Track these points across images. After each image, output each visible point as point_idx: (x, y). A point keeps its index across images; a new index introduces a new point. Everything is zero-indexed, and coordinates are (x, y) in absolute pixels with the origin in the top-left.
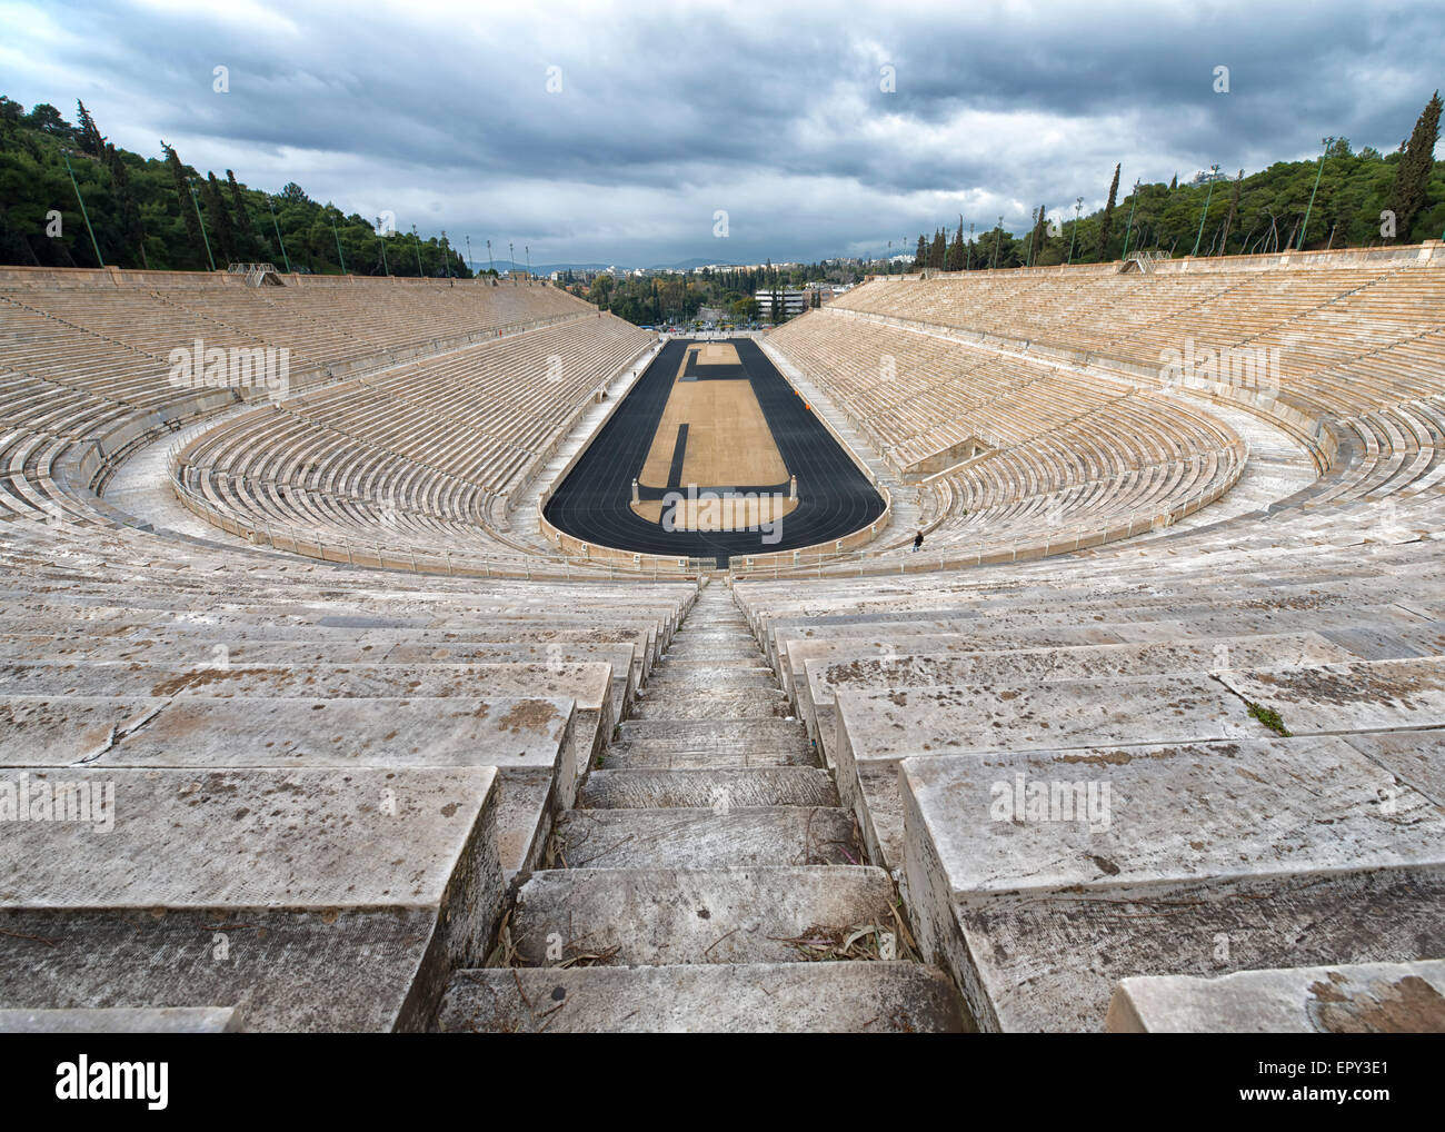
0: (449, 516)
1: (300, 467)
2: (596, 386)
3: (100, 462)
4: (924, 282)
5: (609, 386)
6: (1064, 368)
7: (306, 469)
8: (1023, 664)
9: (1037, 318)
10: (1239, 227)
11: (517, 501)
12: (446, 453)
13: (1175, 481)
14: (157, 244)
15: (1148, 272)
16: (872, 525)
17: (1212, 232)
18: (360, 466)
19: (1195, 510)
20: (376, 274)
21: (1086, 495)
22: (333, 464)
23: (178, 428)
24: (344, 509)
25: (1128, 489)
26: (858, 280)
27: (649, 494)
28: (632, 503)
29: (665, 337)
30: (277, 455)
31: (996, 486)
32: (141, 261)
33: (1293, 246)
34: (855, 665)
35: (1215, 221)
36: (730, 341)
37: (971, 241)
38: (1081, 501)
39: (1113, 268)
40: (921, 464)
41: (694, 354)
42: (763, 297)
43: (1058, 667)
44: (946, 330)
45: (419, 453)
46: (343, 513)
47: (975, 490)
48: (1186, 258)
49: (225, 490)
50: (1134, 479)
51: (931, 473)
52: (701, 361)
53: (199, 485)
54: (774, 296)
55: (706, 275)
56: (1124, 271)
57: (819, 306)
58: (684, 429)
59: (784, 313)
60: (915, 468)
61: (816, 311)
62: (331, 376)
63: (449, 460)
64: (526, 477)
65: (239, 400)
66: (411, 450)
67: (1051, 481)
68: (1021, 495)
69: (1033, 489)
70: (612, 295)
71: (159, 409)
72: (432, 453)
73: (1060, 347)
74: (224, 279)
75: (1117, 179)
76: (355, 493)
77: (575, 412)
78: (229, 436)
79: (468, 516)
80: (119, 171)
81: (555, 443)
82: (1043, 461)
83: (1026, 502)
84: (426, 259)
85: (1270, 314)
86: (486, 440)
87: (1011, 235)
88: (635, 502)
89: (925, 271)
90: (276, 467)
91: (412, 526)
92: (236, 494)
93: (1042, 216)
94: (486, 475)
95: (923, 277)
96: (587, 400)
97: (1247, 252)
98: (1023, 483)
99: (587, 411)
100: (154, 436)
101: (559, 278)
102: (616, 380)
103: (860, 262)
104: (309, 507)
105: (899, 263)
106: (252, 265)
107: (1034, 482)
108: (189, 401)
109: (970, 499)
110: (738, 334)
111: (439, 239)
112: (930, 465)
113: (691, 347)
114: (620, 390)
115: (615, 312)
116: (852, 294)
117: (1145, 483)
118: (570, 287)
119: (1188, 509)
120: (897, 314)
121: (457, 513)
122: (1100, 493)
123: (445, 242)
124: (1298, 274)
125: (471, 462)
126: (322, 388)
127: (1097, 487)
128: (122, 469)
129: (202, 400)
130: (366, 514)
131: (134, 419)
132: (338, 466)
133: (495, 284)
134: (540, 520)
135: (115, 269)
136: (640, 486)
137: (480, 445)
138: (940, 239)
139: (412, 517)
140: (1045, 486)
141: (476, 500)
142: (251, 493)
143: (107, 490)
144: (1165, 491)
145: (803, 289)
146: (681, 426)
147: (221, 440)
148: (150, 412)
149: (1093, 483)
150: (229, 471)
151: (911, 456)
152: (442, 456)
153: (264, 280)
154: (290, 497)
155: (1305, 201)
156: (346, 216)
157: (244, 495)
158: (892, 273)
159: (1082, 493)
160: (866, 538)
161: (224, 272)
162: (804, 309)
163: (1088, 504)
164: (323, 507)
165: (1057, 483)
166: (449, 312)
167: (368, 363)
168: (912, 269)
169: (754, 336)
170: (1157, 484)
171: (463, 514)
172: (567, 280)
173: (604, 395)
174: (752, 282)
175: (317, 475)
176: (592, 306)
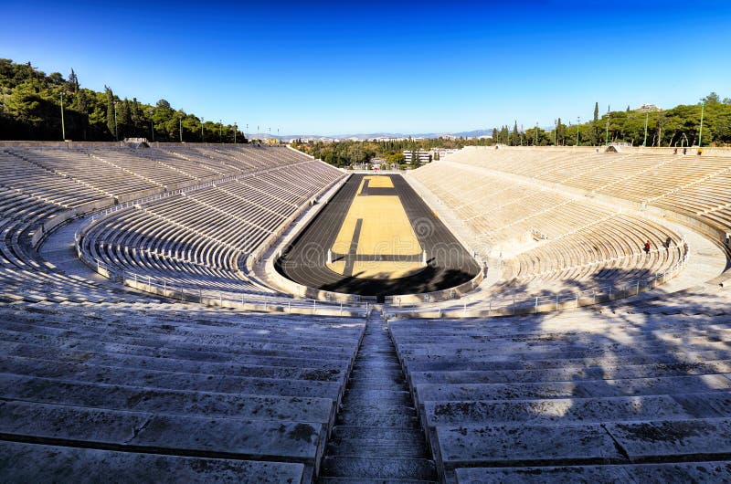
2: (310, 197)
5: (318, 198)
15: (621, 152)
16: (473, 280)
18: (174, 238)
20: (198, 142)
23: (83, 217)
26: (461, 147)
27: (337, 257)
28: (327, 262)
29: (350, 172)
30: (131, 232)
33: (697, 144)
36: (387, 175)
37: (522, 132)
41: (367, 181)
42: (407, 154)
45: (208, 232)
48: (640, 146)
52: (371, 185)
54: (413, 153)
55: (375, 142)
56: (609, 150)
57: (438, 159)
58: (360, 222)
59: (419, 162)
61: (437, 162)
66: (203, 230)
70: (322, 150)
75: (596, 107)
77: (298, 211)
84: (224, 134)
85: (689, 177)
87: (543, 131)
88: (329, 262)
90: (129, 239)
92: (107, 253)
93: (559, 123)
96: (304, 205)
97: (672, 145)
99: (304, 211)
100: (70, 221)
101: (294, 142)
102: (322, 194)
103: (461, 138)
104: (144, 261)
105: (483, 140)
106: (136, 139)
108: (91, 204)
110: (393, 172)
111: (233, 125)
113: (365, 178)
115: (323, 160)
116: (456, 154)
118: (299, 147)
120: (483, 165)
123: (236, 127)
126: (161, 198)
129: (98, 203)
132: (162, 238)
133: (259, 146)
134: (272, 269)
135: (70, 141)
136: (333, 254)
138: (505, 131)
145: (429, 150)
146: (358, 220)
153: (140, 145)
154: (134, 255)
155: (698, 124)
156: (188, 115)
157: (111, 253)
158: (479, 145)
160: (469, 287)
161: (122, 142)
162: (430, 160)
164: (152, 261)
167: (186, 185)
168: (490, 143)
169: (402, 173)
172: (298, 143)
173: (315, 202)
174: (401, 146)
175: (151, 243)
176: (311, 156)
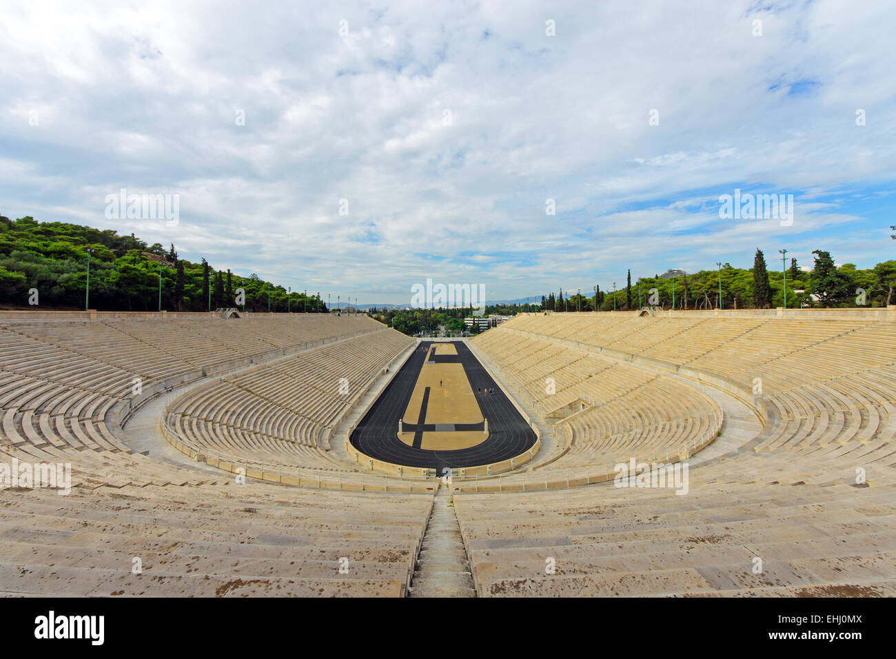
0: (299, 441)
1: (227, 412)
2: (383, 365)
3: (128, 410)
4: (546, 316)
5: (390, 366)
6: (622, 363)
7: (229, 414)
8: (572, 584)
9: (604, 336)
10: (690, 297)
11: (336, 432)
12: (303, 403)
13: (688, 429)
14: (187, 300)
15: (653, 316)
16: (530, 450)
17: (679, 299)
18: (257, 411)
19: (701, 449)
20: (284, 312)
21: (644, 435)
22: (243, 410)
23: (171, 390)
24: (245, 438)
25: (666, 432)
26: (514, 314)
27: (407, 428)
28: (398, 433)
29: (419, 340)
30: (216, 406)
31: (595, 428)
32: (178, 307)
33: (719, 307)
34: (503, 584)
35: (679, 294)
36: (451, 342)
37: (566, 299)
38: (642, 439)
39: (637, 313)
40: (554, 413)
41: (434, 349)
42: (468, 321)
43: (586, 586)
44: (560, 340)
45: (289, 404)
46: (243, 440)
47: (584, 429)
48: (670, 310)
49: (186, 427)
50: (668, 427)
51: (560, 418)
52: (437, 353)
53: (174, 425)
54: (474, 321)
55: (440, 310)
56: (642, 315)
57: (496, 326)
58: (428, 390)
59: (479, 329)
60: (551, 415)
61: (494, 328)
62: (252, 362)
63: (304, 408)
64: (343, 417)
65: (205, 375)
66: (285, 402)
67: (624, 426)
68: (610, 433)
69: (616, 430)
70: (395, 319)
71: (165, 381)
72: (295, 404)
73: (618, 351)
74: (213, 315)
75: (629, 275)
76: (251, 428)
77: (372, 380)
78: (195, 395)
79: (309, 441)
80: (181, 271)
81: (360, 398)
82: (618, 414)
83: (613, 438)
84: (308, 304)
85: (716, 339)
86: (324, 396)
87: (584, 297)
88: (400, 433)
89: (546, 311)
90: (214, 413)
91: (278, 448)
92: (191, 429)
93: (598, 290)
94: (322, 416)
95: (546, 314)
96: (378, 374)
97: (698, 309)
98: (610, 426)
99: (378, 379)
100: (158, 395)
101: (370, 311)
102: (394, 362)
103: (515, 305)
104: (227, 437)
105: (534, 307)
106: (227, 309)
107: (616, 426)
108: (180, 376)
109: (583, 435)
110: (456, 339)
111: (316, 295)
112: (559, 414)
113: (432, 346)
114: (396, 369)
115: (395, 328)
116: (512, 321)
117: (674, 429)
118: (374, 316)
119: (697, 448)
120: (535, 331)
121: (304, 440)
122: (652, 434)
123: (318, 297)
124: (724, 320)
125: (314, 409)
126: (247, 369)
127: (649, 431)
128: (138, 414)
129: (187, 375)
130: (256, 440)
131: (152, 386)
132: (246, 412)
133: (339, 315)
134: (347, 443)
135: (165, 312)
136: (403, 424)
137: (320, 399)
138: (552, 298)
139: (279, 442)
140: (621, 429)
141: (314, 431)
142: (199, 428)
143: (127, 426)
144: (685, 435)
145: (488, 317)
146: (426, 388)
147: (191, 398)
148: (160, 383)
149: (647, 429)
150: (190, 415)
151: (548, 408)
152: (300, 405)
153: (231, 316)
154: (218, 431)
155: (717, 287)
156: (275, 286)
157: (195, 429)
158: (531, 312)
159: (642, 434)
160: (528, 458)
161: (214, 312)
162: (489, 327)
163: (647, 441)
164: (234, 436)
165: (628, 427)
166: (315, 329)
167: (271, 355)
168: (540, 309)
169: (464, 340)
170: (681, 430)
171: (306, 440)
172: (373, 312)
173: (387, 371)
174: (463, 314)
175: (235, 417)
176: (384, 325)
